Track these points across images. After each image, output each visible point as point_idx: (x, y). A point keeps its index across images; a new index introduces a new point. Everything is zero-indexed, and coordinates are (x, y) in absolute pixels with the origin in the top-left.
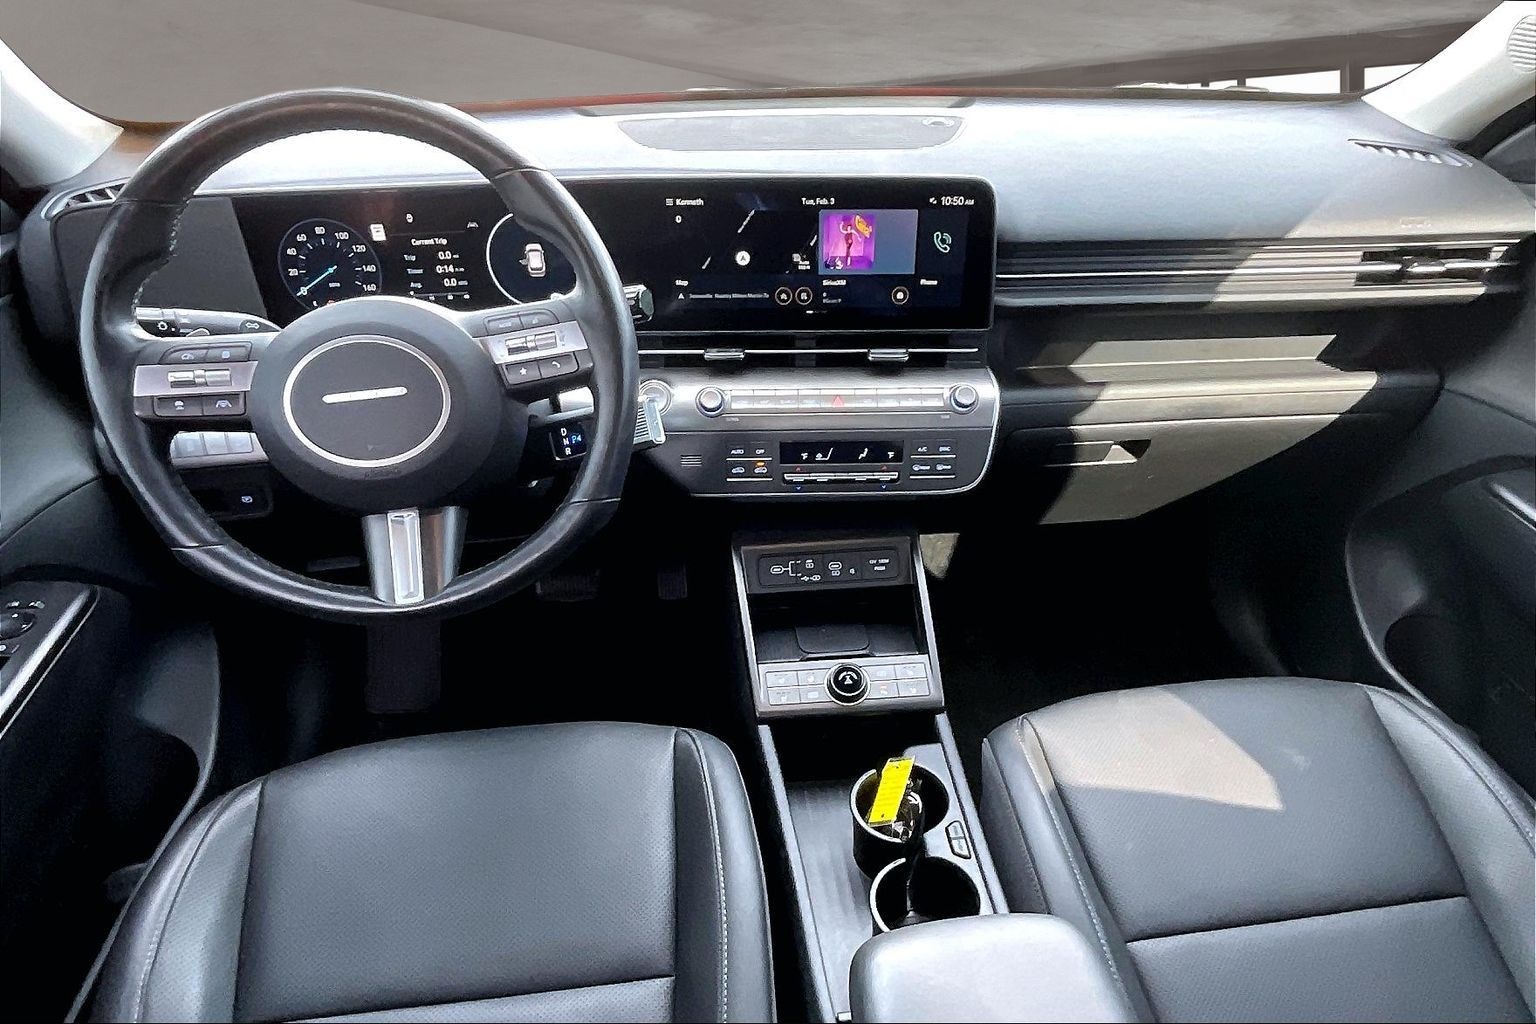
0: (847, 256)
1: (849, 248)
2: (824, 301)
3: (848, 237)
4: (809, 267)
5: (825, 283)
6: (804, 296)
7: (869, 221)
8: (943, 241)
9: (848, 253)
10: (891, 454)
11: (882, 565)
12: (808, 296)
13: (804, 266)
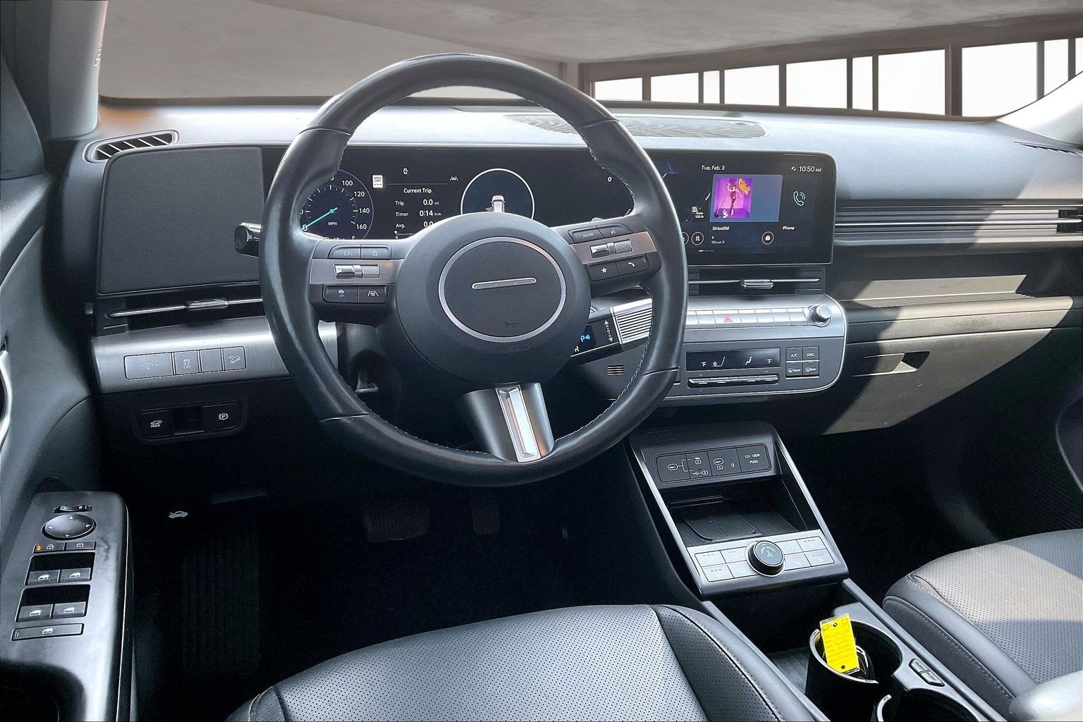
0: (731, 209)
1: (733, 202)
2: (713, 242)
3: (733, 194)
4: (703, 217)
5: (714, 228)
6: (698, 238)
7: (749, 182)
8: (800, 198)
9: (732, 206)
10: (769, 361)
11: (755, 458)
12: (701, 238)
13: (700, 215)
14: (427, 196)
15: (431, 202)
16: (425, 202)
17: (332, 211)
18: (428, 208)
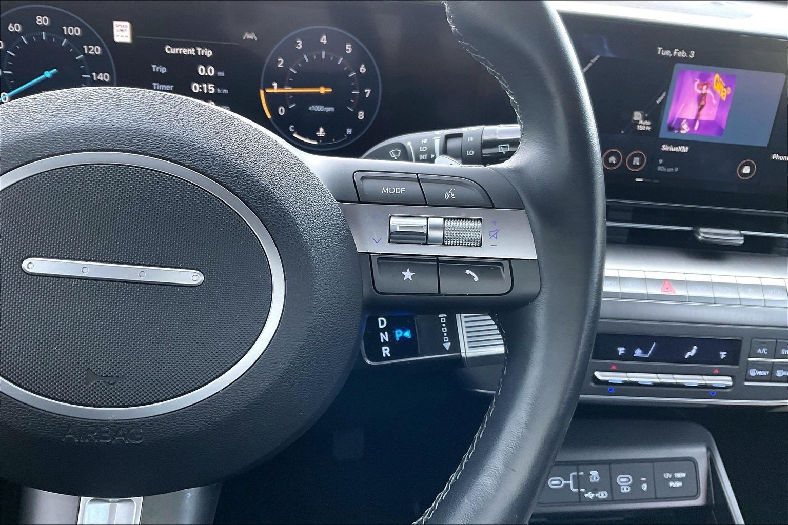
0: (695, 120)
1: (700, 110)
2: (660, 168)
3: (701, 98)
4: (649, 128)
5: (665, 148)
6: (636, 161)
7: (729, 81)
9: (698, 116)
10: (723, 354)
11: (678, 479)
12: (642, 161)
13: (644, 125)
14: (205, 61)
15: (211, 71)
16: (201, 70)
17: (48, 74)
18: (206, 79)
